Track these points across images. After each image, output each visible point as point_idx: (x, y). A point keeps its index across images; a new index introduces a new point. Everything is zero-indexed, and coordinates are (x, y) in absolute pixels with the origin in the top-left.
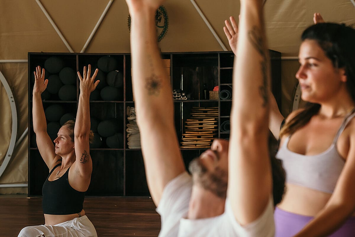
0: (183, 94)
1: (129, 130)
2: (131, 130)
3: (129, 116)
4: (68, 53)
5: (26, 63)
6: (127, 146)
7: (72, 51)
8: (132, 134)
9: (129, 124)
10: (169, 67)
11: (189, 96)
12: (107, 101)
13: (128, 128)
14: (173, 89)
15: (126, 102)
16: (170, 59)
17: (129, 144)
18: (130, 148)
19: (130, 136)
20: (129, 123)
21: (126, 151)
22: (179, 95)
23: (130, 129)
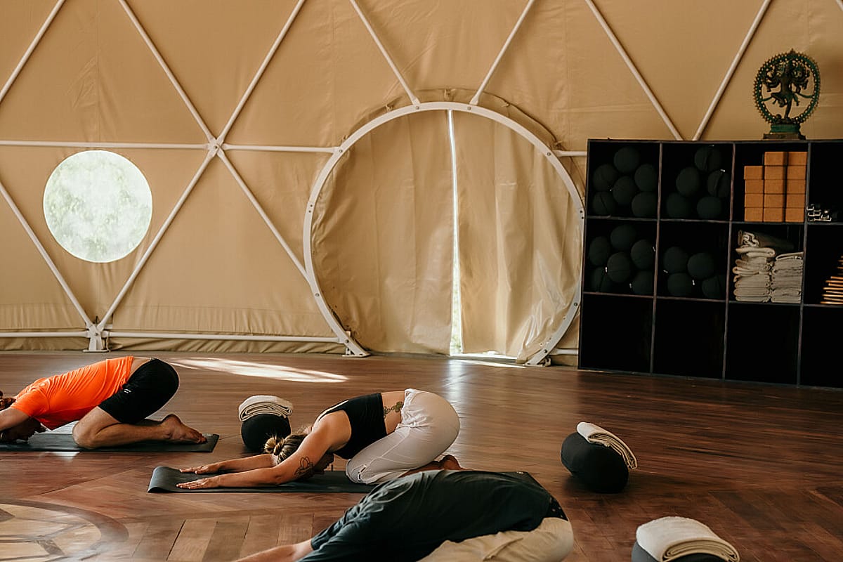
0: (826, 212)
1: (736, 270)
2: (741, 269)
3: (739, 247)
4: (673, 141)
5: (584, 157)
6: (732, 297)
7: (679, 139)
8: (741, 277)
9: (739, 260)
10: (805, 164)
11: (835, 215)
12: (703, 221)
13: (736, 266)
14: (810, 202)
15: (734, 222)
16: (807, 151)
17: (735, 293)
18: (738, 299)
19: (738, 279)
20: (741, 259)
21: (730, 304)
22: (818, 213)
23: (738, 268)
